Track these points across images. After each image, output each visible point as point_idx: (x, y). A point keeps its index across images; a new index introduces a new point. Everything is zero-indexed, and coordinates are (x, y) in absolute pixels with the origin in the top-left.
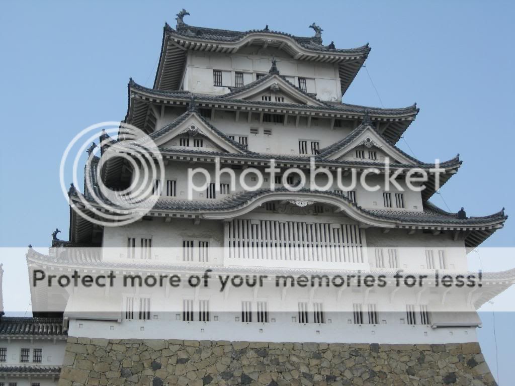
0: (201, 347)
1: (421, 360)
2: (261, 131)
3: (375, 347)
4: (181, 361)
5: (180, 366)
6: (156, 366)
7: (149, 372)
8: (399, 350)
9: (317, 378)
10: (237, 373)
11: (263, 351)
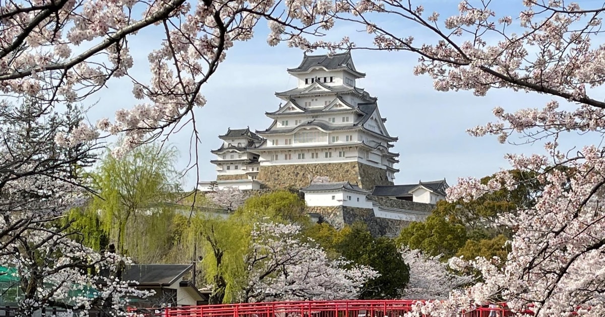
0: (288, 166)
1: (341, 167)
2: (314, 100)
3: (330, 164)
4: (283, 170)
5: (283, 171)
6: (278, 171)
7: (276, 173)
8: (336, 164)
9: (314, 172)
10: (296, 172)
11: (302, 166)
